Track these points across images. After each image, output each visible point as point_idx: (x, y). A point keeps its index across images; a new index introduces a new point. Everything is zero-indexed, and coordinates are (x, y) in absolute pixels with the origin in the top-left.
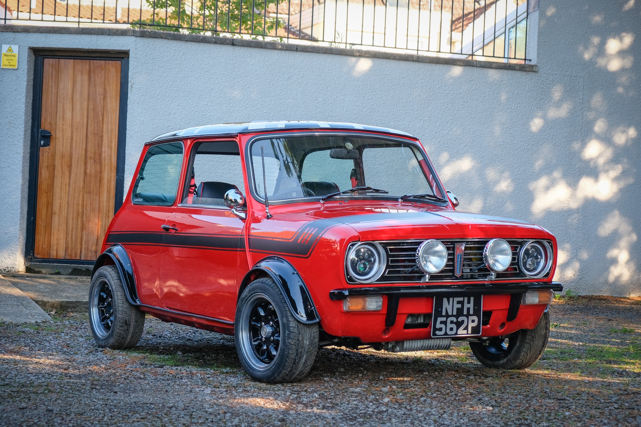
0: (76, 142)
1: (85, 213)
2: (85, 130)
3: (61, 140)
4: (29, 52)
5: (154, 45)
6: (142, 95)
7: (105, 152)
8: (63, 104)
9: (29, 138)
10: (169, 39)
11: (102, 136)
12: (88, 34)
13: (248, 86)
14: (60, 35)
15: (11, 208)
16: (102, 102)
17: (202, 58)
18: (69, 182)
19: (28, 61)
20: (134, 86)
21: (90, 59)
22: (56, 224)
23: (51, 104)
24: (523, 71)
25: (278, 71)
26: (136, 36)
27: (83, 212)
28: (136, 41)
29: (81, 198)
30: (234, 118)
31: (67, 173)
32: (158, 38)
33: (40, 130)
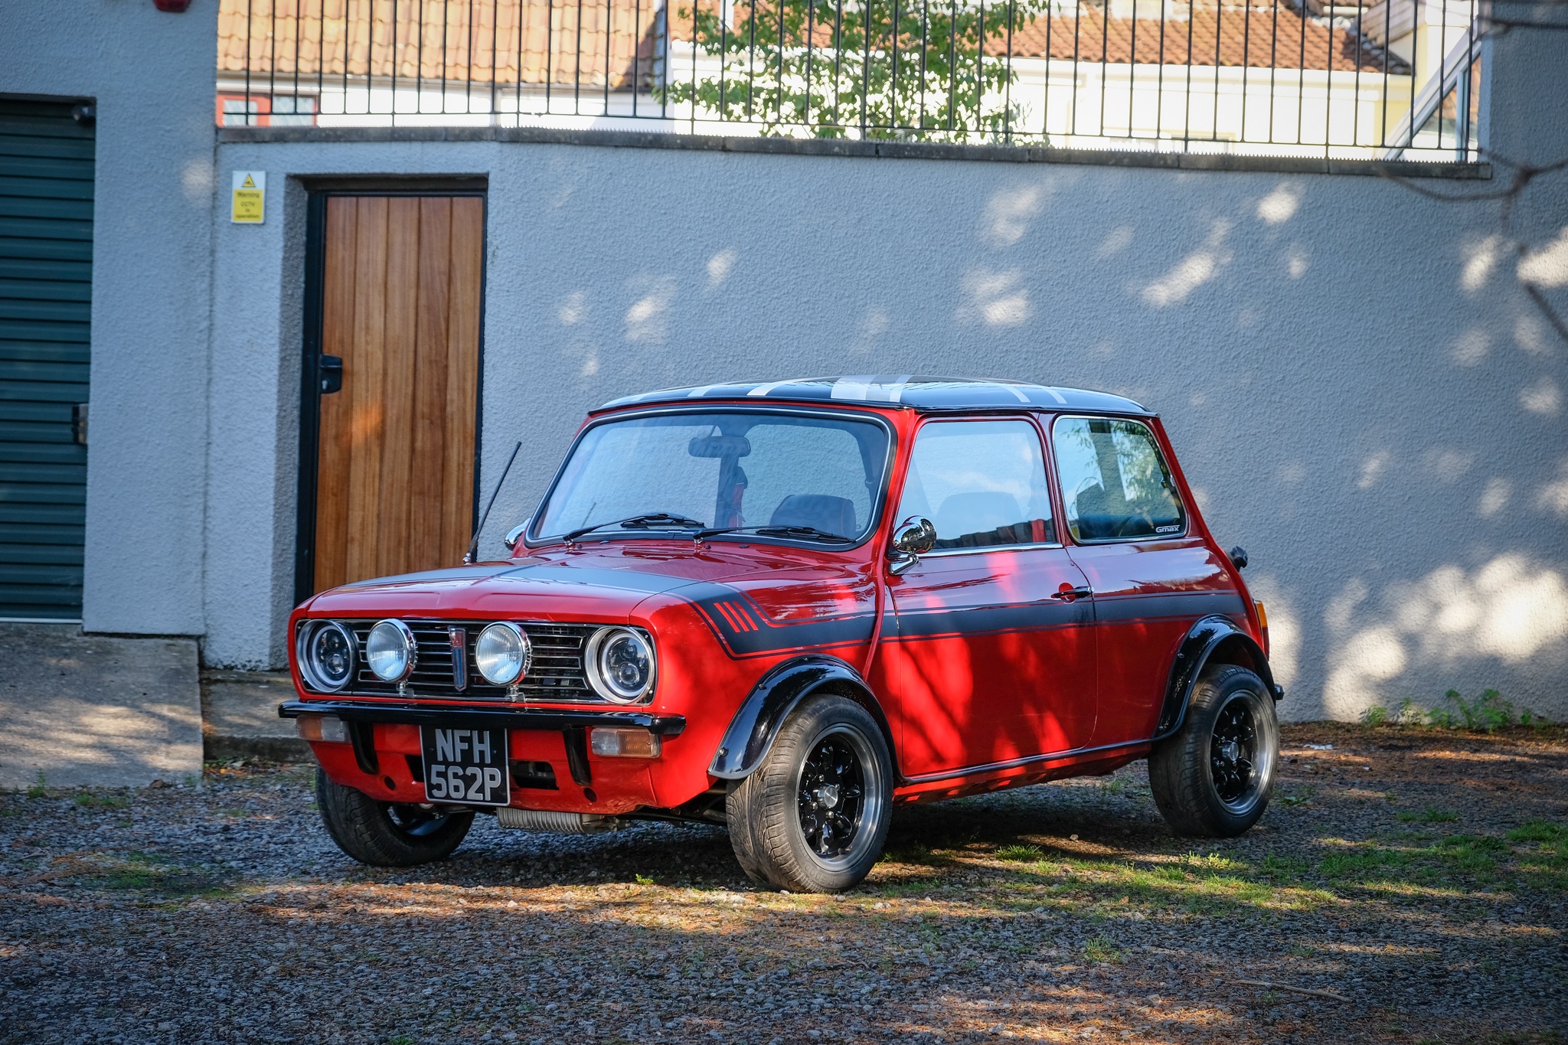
0: (393, 382)
1: (412, 539)
2: (411, 355)
3: (364, 378)
4: (287, 186)
5: (541, 159)
6: (518, 274)
7: (452, 401)
8: (368, 296)
9: (298, 375)
10: (575, 145)
11: (446, 367)
12: (405, 141)
13: (762, 243)
14: (349, 145)
15: (256, 530)
16: (445, 290)
17: (654, 182)
18: (381, 470)
19: (286, 206)
20: (499, 253)
21: (420, 196)
22: (356, 563)
23: (343, 297)
24: (1451, 178)
25: (834, 206)
26: (501, 142)
27: (409, 537)
28: (501, 151)
29: (404, 507)
30: (729, 318)
31: (376, 450)
32: (551, 143)
33: (320, 357)
